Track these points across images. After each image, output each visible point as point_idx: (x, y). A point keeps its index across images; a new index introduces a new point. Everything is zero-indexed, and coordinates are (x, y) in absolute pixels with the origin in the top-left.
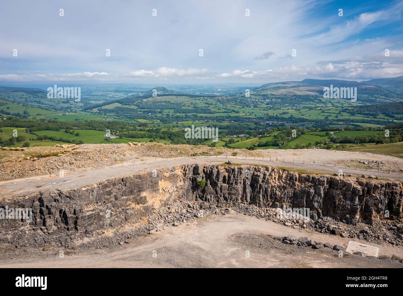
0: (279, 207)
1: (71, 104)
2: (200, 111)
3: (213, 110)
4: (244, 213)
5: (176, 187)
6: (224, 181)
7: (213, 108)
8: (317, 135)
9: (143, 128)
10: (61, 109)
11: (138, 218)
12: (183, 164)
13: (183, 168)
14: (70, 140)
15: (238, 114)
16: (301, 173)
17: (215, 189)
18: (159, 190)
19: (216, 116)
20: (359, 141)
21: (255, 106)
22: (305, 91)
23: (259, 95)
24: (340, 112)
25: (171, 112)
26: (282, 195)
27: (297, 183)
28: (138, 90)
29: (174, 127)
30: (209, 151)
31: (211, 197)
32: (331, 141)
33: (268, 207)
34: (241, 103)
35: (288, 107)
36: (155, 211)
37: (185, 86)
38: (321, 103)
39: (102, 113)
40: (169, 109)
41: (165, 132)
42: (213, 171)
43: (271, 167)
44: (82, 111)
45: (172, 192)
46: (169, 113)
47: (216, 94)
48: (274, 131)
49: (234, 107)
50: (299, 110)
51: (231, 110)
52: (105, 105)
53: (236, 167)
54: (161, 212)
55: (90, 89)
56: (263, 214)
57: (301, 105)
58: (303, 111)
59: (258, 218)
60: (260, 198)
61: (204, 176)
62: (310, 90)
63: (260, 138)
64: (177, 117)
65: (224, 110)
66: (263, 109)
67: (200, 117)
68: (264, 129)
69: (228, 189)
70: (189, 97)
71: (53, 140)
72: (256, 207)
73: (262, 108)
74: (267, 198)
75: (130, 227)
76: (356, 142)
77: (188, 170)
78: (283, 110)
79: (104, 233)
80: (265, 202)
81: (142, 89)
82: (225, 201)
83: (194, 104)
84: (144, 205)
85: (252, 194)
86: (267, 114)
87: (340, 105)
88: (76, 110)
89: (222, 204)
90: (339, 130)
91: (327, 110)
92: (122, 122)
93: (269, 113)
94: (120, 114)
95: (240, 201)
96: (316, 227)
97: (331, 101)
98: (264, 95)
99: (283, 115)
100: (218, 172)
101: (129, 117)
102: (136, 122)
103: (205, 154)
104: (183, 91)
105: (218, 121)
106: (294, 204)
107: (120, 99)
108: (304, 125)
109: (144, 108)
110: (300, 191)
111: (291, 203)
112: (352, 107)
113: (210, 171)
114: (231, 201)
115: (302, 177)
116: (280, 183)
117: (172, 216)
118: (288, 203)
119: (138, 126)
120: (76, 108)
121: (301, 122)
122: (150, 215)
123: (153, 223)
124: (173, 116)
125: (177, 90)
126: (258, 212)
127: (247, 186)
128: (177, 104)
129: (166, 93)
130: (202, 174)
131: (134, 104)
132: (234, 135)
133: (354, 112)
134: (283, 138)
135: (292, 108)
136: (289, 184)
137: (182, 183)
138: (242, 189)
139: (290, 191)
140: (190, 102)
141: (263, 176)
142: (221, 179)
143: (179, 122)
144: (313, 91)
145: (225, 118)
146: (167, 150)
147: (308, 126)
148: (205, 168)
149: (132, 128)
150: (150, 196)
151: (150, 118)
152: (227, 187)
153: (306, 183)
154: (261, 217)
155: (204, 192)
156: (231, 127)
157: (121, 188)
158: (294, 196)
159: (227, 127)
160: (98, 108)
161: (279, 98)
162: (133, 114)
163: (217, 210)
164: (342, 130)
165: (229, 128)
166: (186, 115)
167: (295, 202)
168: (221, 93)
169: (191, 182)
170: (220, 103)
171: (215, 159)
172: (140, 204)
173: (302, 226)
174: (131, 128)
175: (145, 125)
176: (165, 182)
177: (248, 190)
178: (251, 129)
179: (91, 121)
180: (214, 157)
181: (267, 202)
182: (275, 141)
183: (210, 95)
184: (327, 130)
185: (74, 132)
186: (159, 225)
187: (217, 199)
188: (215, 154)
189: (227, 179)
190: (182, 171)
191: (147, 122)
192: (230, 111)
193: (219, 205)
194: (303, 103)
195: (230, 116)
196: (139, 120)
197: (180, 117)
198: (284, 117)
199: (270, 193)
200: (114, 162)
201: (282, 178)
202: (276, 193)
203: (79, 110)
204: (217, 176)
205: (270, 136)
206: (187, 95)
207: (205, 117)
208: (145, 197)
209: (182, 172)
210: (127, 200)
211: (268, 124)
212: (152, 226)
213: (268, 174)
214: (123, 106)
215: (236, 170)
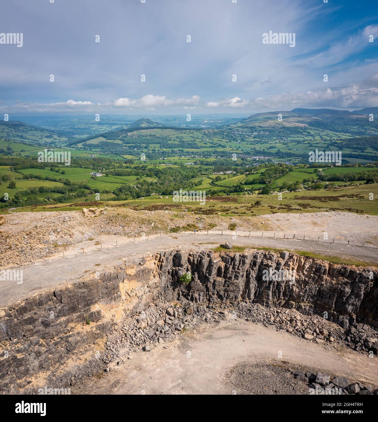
0: (295, 308)
1: (54, 139)
2: (186, 146)
3: (199, 145)
4: (246, 318)
5: (147, 286)
6: (219, 274)
7: (200, 142)
8: (305, 172)
9: (129, 165)
10: (46, 145)
11: (90, 343)
12: (157, 251)
13: (158, 258)
14: (56, 179)
15: (224, 149)
16: (333, 262)
17: (205, 285)
18: (120, 297)
19: (202, 151)
20: (348, 179)
21: (243, 140)
22: (295, 122)
23: (246, 127)
24: (328, 145)
25: (157, 147)
26: (301, 293)
27: (325, 277)
28: (122, 123)
29: (160, 163)
30: (197, 223)
31: (199, 295)
32: (319, 179)
33: (280, 306)
34: (228, 136)
35: (275, 141)
36: (116, 327)
37: (170, 118)
38: (309, 136)
39: (88, 148)
40: (155, 143)
41: (151, 169)
42: (204, 260)
43: (289, 253)
44: (67, 146)
45: (143, 295)
46: (154, 148)
47: (202, 126)
48: (261, 168)
49: (221, 141)
50: (286, 144)
51: (218, 144)
52: (89, 140)
53: (238, 255)
54: (125, 328)
55: (72, 121)
56: (273, 318)
57: (289, 138)
58: (291, 145)
59: (266, 327)
60: (268, 296)
61: (190, 267)
62: (299, 121)
63: (247, 175)
64: (163, 153)
65: (210, 145)
66: (250, 143)
67: (187, 152)
68: (251, 165)
69: (224, 284)
70: (174, 130)
71: (39, 179)
72: (262, 307)
73: (249, 141)
74: (279, 296)
75: (76, 361)
76: (345, 180)
77: (164, 260)
78: (270, 144)
79: (29, 383)
80: (275, 300)
81: (126, 121)
82: (219, 300)
83: (180, 138)
84: (97, 324)
85: (257, 290)
86: (254, 148)
87: (328, 138)
88: (60, 145)
89: (215, 303)
90: (328, 167)
91: (315, 144)
92: (108, 159)
93: (256, 147)
94: (106, 149)
95: (240, 298)
96: (346, 340)
97: (320, 133)
98: (251, 128)
99: (270, 150)
100: (210, 262)
101: (115, 152)
102: (122, 158)
103: (191, 227)
104: (168, 123)
105: (204, 156)
106: (316, 304)
107: (103, 132)
108: (290, 160)
109: (129, 143)
110: (328, 289)
111: (313, 303)
112: (341, 140)
113: (198, 260)
114: (228, 300)
115: (334, 269)
116: (300, 276)
117: (143, 333)
118: (308, 303)
119: (124, 163)
120: (60, 144)
121: (288, 157)
122: (109, 335)
123: (113, 350)
124: (159, 152)
125: (163, 123)
126: (265, 316)
127: (252, 280)
128: (163, 138)
129: (151, 125)
130: (186, 265)
131: (119, 138)
132: (221, 171)
133: (342, 145)
134: (271, 176)
135: (279, 142)
136: (314, 279)
137: (157, 279)
138: (243, 284)
139: (314, 287)
140: (176, 136)
141: (275, 267)
142: (214, 271)
143: (166, 157)
144: (302, 122)
145: (212, 153)
146: (135, 223)
147: (295, 162)
148: (191, 256)
149: (118, 165)
150: (107, 308)
151: (136, 154)
152: (223, 282)
153: (340, 278)
154: (269, 324)
155: (189, 289)
156: (217, 163)
157: (52, 307)
158: (318, 295)
159: (214, 163)
160: (82, 143)
161: (266, 131)
162: (119, 149)
163: (209, 316)
164: (331, 167)
165: (215, 164)
166: (172, 151)
167: (318, 302)
168: (207, 125)
169: (170, 276)
170: (207, 137)
171: (205, 237)
172: (91, 323)
173: (327, 339)
174: (116, 165)
175: (131, 162)
176: (131, 282)
177: (253, 285)
178: (237, 165)
179: (77, 158)
180: (205, 232)
181: (278, 300)
182: (262, 178)
183: (196, 128)
184: (316, 167)
185: (59, 170)
186: (122, 351)
187: (208, 298)
188: (204, 228)
189: (223, 272)
190: (156, 262)
191: (133, 158)
192: (216, 146)
193: (211, 305)
194: (291, 136)
195: (216, 151)
196: (125, 156)
197: (166, 152)
198: (271, 152)
199: (284, 289)
200: (53, 249)
201: (303, 269)
202: (292, 290)
203: (64, 145)
204: (208, 269)
205: (257, 173)
206: (172, 128)
207: (191, 153)
208: (99, 312)
209: (156, 265)
210: (68, 321)
211: (255, 160)
212: (112, 354)
213: (283, 262)
214: (108, 141)
215: (238, 258)
